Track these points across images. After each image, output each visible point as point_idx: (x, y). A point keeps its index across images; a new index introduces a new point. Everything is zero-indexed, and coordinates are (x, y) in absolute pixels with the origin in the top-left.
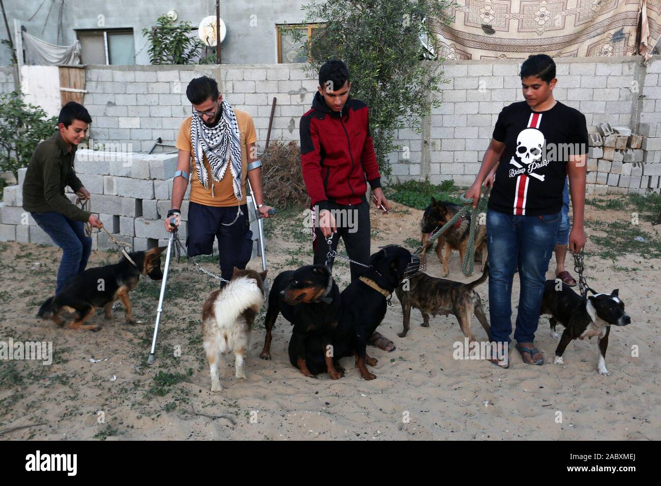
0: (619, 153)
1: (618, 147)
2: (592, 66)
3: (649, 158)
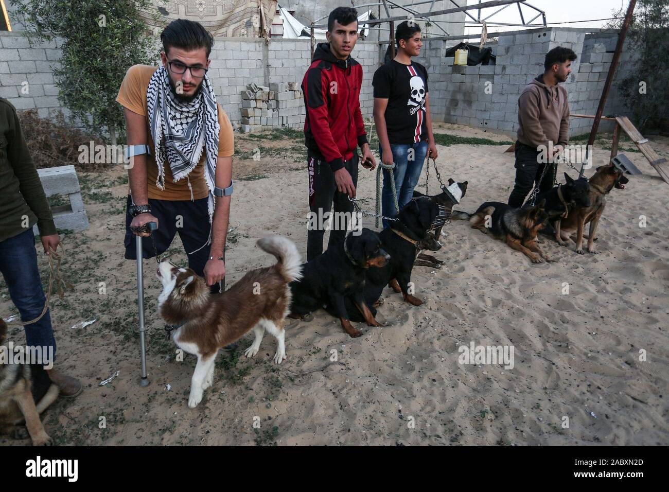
0: (264, 103)
1: (264, 99)
2: (238, 43)
3: (280, 105)
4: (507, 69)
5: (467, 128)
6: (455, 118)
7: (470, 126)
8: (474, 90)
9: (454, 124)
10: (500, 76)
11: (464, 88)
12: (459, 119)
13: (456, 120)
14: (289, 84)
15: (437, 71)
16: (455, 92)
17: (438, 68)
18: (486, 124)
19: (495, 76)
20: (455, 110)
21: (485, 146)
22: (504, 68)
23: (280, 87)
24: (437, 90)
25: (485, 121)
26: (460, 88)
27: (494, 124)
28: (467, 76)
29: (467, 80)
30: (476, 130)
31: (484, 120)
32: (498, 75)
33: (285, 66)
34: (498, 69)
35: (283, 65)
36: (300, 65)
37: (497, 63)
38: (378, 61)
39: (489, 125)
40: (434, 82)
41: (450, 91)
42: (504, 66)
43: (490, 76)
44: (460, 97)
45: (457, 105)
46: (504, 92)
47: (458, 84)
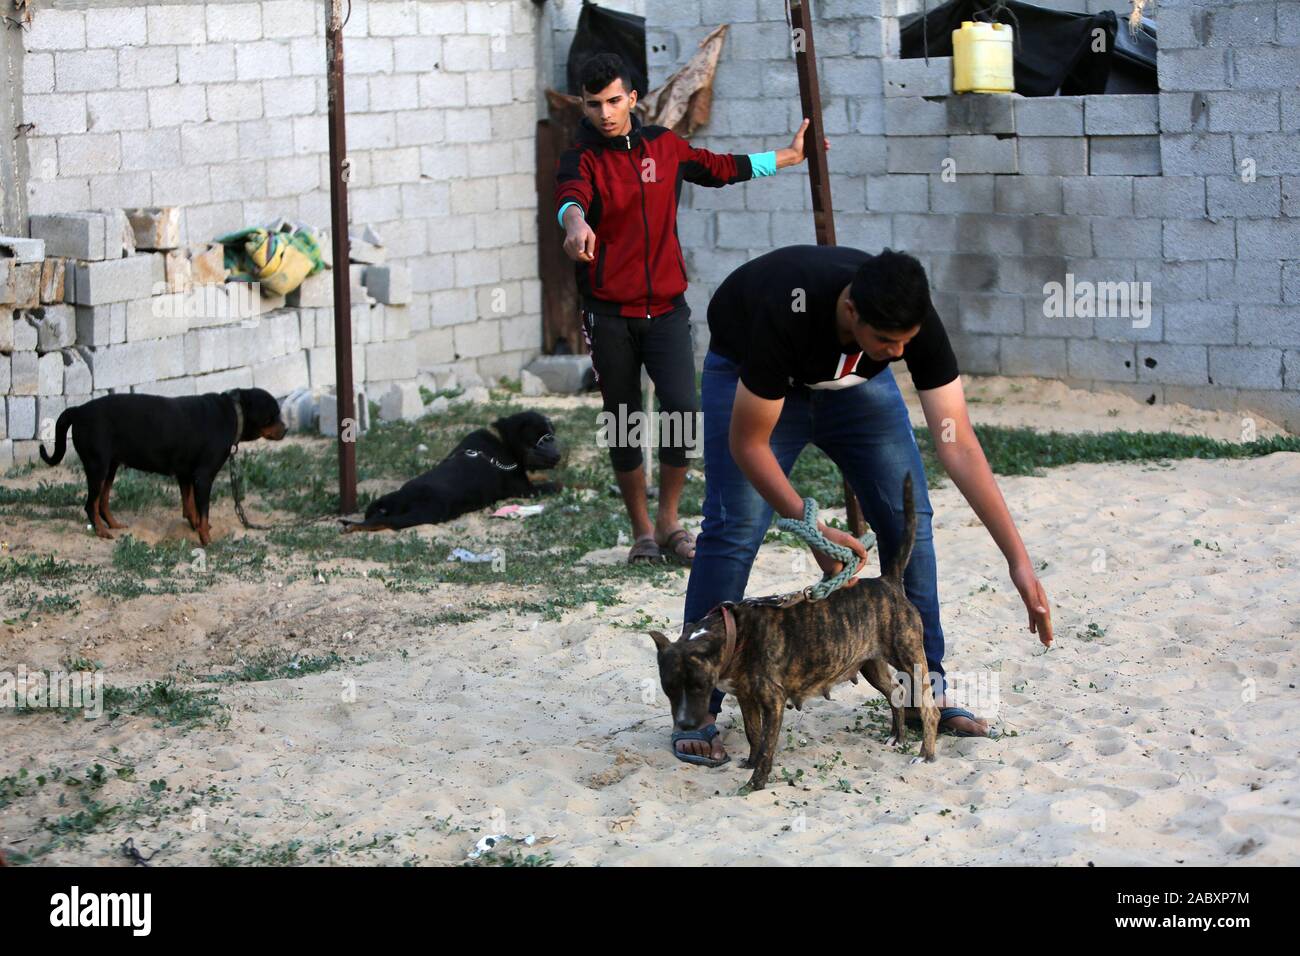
0: (23, 319)
1: (19, 303)
3: (99, 329)
4: (1214, 111)
5: (1058, 390)
6: (990, 345)
7: (1073, 382)
8: (1071, 208)
9: (987, 375)
10: (1188, 140)
11: (1016, 199)
12: (1009, 348)
13: (997, 356)
14: (130, 214)
15: (868, 124)
16: (972, 222)
17: (870, 108)
18: (1151, 363)
19: (1166, 145)
20: (984, 308)
21: (1195, 463)
22: (1200, 105)
23: (94, 235)
24: (875, 214)
25: (1145, 353)
26: (997, 198)
27: (1184, 364)
28: (1024, 143)
29: (1031, 161)
30: (1110, 400)
31: (1136, 346)
32: (1176, 135)
33: (101, 126)
34: (1173, 110)
35: (90, 122)
36: (171, 119)
37: (1163, 81)
38: (532, 84)
39: (1166, 369)
40: (860, 177)
41: (943, 217)
42: (1198, 95)
43: (1140, 144)
44: (1000, 243)
45: (990, 282)
46: (1214, 215)
47: (987, 181)
